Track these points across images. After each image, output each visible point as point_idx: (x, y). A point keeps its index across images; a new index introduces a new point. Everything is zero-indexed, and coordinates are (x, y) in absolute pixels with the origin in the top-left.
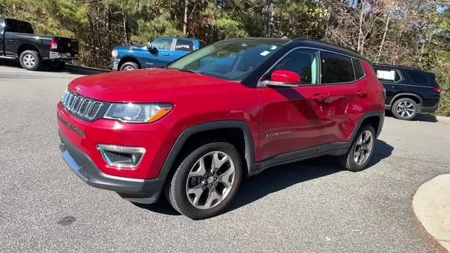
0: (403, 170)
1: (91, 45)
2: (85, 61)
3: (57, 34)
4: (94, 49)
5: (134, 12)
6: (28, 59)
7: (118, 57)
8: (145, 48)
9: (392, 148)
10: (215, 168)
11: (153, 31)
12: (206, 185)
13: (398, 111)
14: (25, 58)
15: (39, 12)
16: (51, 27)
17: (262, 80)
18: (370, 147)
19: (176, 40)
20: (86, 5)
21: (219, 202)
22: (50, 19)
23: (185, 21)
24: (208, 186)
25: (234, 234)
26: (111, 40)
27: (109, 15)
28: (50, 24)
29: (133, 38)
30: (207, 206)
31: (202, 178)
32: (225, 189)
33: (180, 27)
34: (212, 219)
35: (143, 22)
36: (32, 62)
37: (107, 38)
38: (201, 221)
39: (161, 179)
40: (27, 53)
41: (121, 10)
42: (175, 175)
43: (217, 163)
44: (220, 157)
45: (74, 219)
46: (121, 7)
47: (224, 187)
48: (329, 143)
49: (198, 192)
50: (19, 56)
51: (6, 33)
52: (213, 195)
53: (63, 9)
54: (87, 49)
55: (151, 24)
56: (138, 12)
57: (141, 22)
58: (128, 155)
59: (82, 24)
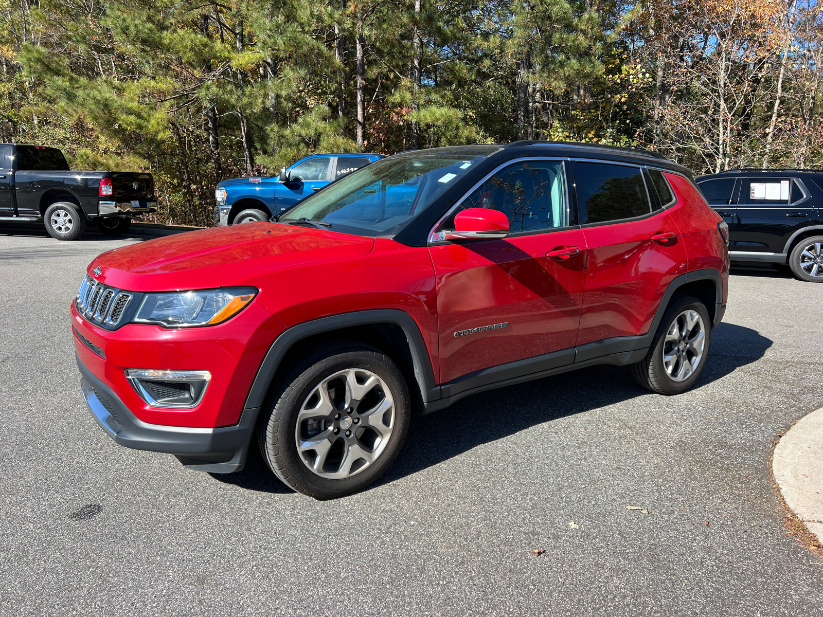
0: (777, 386)
1: (183, 180)
2: (173, 214)
3: (117, 165)
4: (188, 187)
5: (257, 109)
6: (60, 220)
7: (228, 201)
8: (277, 180)
9: (768, 343)
10: (353, 401)
11: (297, 145)
12: (337, 433)
13: (803, 265)
14: (54, 217)
15: (80, 127)
16: (105, 152)
17: (438, 230)
18: (700, 343)
19: (336, 158)
20: (167, 104)
21: (367, 464)
22: (102, 139)
23: (360, 118)
24: (341, 435)
25: (390, 522)
26: (220, 168)
27: (214, 121)
28: (102, 147)
29: (259, 160)
30: (343, 472)
31: (327, 420)
32: (378, 440)
33: (349, 133)
34: (355, 497)
35: (276, 129)
36: (68, 225)
37: (211, 165)
38: (333, 502)
39: (244, 425)
40: (58, 208)
41: (233, 107)
42: (272, 417)
43: (355, 391)
44: (361, 379)
45: (99, 508)
46: (233, 101)
47: (377, 436)
48: (600, 341)
49: (322, 447)
50: (43, 213)
51: (18, 173)
52: (353, 451)
53: (124, 117)
54: (175, 189)
55: (293, 132)
56: (265, 109)
57: (272, 129)
58: (183, 387)
59: (164, 142)
